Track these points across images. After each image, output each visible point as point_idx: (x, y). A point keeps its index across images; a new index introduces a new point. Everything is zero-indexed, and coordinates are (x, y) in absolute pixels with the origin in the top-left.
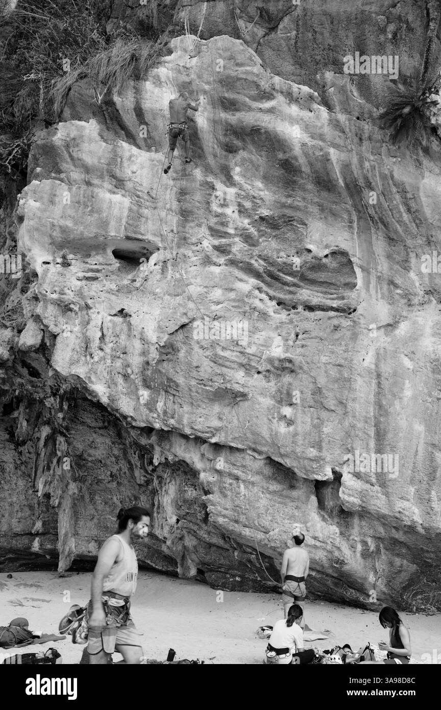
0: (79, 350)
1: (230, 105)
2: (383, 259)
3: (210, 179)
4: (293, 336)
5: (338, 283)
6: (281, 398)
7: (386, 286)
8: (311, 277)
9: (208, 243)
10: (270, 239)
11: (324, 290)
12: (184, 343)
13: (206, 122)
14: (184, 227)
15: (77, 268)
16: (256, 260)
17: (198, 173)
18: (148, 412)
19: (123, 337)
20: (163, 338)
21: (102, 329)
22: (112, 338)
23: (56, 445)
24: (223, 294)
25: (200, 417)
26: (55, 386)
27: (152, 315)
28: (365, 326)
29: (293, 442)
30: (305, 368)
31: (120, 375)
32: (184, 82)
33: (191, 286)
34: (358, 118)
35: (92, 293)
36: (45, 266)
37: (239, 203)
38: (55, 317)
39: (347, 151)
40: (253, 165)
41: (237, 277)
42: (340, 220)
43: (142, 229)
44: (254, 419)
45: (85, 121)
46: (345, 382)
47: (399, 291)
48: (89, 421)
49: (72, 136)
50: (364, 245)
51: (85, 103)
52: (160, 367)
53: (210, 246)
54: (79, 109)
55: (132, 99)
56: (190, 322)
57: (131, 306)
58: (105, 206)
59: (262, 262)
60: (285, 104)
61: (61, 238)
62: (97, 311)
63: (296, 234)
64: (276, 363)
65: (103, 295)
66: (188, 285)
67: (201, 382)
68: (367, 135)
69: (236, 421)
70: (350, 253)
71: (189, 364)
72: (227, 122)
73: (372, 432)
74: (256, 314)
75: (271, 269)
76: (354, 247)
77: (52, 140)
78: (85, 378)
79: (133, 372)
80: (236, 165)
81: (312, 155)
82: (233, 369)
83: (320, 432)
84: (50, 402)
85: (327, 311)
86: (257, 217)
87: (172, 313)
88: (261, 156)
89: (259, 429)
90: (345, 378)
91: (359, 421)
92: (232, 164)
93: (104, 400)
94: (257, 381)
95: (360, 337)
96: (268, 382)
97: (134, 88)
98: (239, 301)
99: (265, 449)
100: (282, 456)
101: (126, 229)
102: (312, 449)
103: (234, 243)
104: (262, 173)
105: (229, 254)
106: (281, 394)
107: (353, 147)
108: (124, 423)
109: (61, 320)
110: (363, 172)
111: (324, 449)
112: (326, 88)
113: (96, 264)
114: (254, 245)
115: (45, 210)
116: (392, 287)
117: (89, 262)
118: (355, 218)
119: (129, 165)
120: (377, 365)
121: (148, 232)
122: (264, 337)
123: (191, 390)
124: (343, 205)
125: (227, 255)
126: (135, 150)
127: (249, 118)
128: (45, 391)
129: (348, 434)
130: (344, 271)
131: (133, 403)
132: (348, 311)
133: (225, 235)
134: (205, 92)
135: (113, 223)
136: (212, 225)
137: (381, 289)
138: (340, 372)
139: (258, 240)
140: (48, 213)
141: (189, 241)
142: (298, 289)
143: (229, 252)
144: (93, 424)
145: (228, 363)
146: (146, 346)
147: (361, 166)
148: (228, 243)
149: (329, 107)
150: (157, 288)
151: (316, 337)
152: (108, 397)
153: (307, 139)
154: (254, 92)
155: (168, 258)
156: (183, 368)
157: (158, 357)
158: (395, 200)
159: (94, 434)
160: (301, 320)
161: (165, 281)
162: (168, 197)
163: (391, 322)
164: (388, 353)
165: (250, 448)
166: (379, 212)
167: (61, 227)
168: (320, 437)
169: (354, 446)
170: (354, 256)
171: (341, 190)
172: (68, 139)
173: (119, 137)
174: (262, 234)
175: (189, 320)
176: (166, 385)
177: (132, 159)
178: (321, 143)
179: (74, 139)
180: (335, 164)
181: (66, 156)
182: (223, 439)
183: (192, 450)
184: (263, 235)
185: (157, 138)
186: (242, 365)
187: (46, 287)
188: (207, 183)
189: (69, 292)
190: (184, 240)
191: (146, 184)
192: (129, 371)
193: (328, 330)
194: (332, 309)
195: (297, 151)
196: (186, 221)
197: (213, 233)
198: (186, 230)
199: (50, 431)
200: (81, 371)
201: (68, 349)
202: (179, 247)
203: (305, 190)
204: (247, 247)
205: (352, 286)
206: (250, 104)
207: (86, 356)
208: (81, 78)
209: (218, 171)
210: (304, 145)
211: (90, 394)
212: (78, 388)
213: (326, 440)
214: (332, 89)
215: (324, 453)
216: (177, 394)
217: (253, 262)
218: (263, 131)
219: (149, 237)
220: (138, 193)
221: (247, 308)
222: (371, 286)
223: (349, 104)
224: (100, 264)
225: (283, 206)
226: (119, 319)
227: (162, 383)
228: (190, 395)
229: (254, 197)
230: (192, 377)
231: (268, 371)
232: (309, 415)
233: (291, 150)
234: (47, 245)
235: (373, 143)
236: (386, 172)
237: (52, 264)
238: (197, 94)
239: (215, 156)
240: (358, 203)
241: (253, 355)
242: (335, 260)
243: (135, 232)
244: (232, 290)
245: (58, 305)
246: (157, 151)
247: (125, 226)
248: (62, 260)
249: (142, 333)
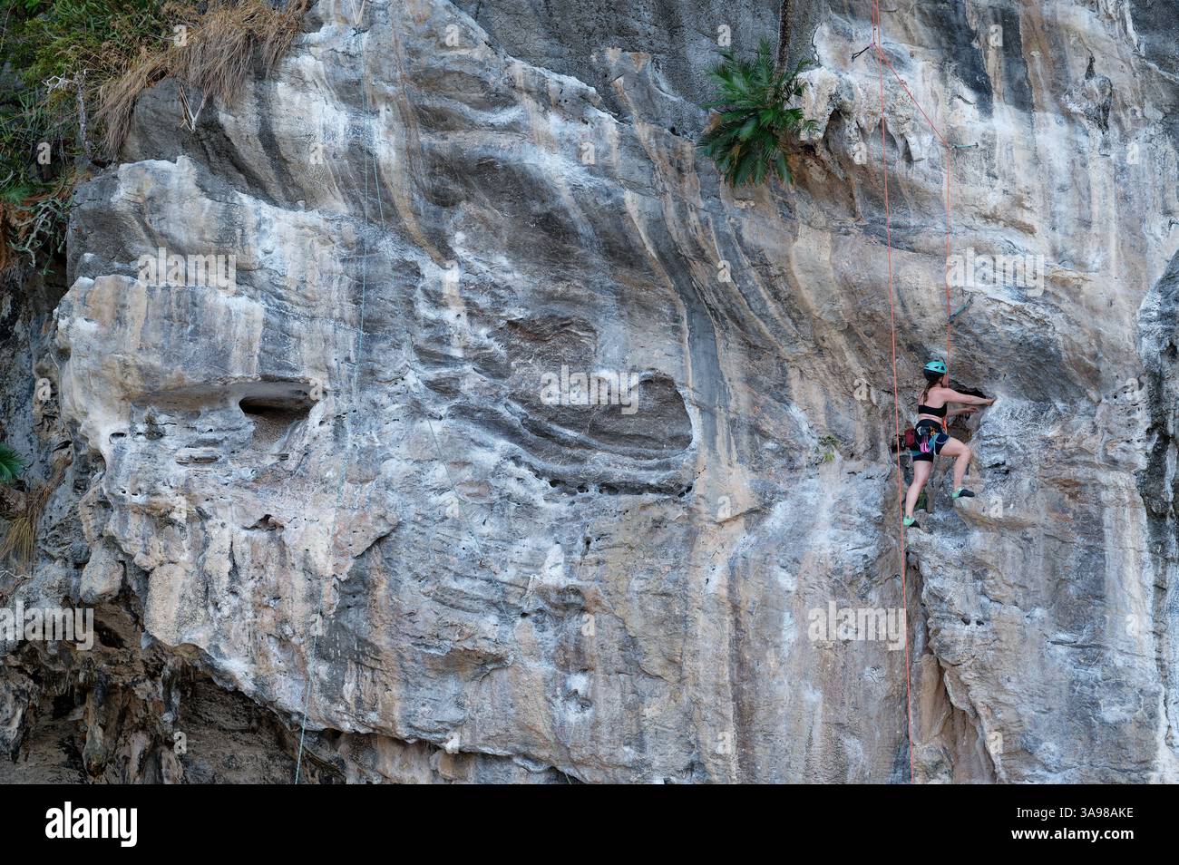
0: (192, 597)
1: (436, 121)
2: (739, 386)
3: (411, 256)
4: (580, 543)
5: (660, 436)
6: (566, 659)
7: (745, 437)
8: (609, 427)
9: (414, 379)
10: (530, 361)
11: (636, 450)
12: (386, 571)
13: (394, 154)
14: (369, 351)
15: (175, 441)
16: (506, 405)
17: (388, 247)
18: (327, 703)
19: (272, 568)
20: (344, 567)
21: (232, 555)
22: (252, 572)
23: (160, 768)
24: (450, 474)
25: (424, 705)
26: (152, 660)
27: (321, 525)
28: (710, 516)
29: (592, 738)
30: (605, 602)
31: (272, 639)
32: (348, 82)
33: (391, 461)
34: (673, 130)
35: (209, 490)
36: (115, 441)
37: (467, 299)
38: (143, 539)
39: (657, 195)
40: (488, 227)
41: (472, 440)
42: (656, 316)
43: (292, 358)
44: (521, 701)
45: (169, 159)
46: (677, 624)
47: (770, 445)
48: (221, 719)
49: (147, 193)
50: (703, 362)
51: (165, 126)
52: (343, 620)
53: (420, 383)
54: (154, 137)
55: (254, 118)
56: (393, 531)
57: (282, 510)
58: (219, 320)
59: (517, 407)
60: (535, 115)
61: (142, 387)
62: (220, 521)
63: (576, 348)
64: (553, 597)
65: (230, 493)
66: (384, 459)
67: (420, 642)
68: (690, 162)
69: (488, 708)
70: (677, 380)
71: (396, 609)
72: (432, 152)
73: (729, 711)
74: (513, 506)
75: (535, 417)
76: (683, 369)
77: (110, 203)
78: (209, 648)
79: (294, 633)
80: (456, 229)
81: (592, 204)
82: (477, 612)
83: (639, 717)
84: (144, 689)
85: (640, 494)
86: (502, 323)
87: (357, 517)
88: (501, 209)
89: (530, 719)
90: (676, 617)
91: (705, 691)
92: (448, 229)
93: (247, 686)
94: (524, 631)
95: (702, 538)
96: (543, 631)
97: (256, 95)
98: (479, 484)
99: (544, 754)
100: (575, 764)
101: (261, 362)
102: (627, 749)
103: (464, 376)
104: (505, 240)
105: (456, 397)
106: (566, 652)
107: (667, 186)
108: (287, 725)
109: (157, 543)
110: (687, 231)
111: (648, 747)
112: (609, 79)
113: (211, 430)
114: (500, 376)
115: (108, 338)
116: (757, 437)
117: (198, 427)
118: (683, 312)
119: (257, 239)
120: (731, 590)
121: (302, 363)
122: (530, 549)
123: (402, 657)
124: (660, 290)
125: (452, 398)
126: (267, 210)
127: (472, 143)
128: (133, 670)
129: (688, 718)
130: (670, 412)
131: (299, 688)
132: (677, 490)
133: (447, 360)
134: (388, 99)
135: (236, 353)
136: (420, 343)
137: (737, 443)
138: (667, 606)
139: (508, 366)
140: (113, 344)
141: (381, 376)
142: (588, 452)
143: (456, 393)
144: (230, 725)
145: (466, 603)
146: (315, 583)
147: (683, 221)
148: (452, 375)
149: (619, 112)
150: (328, 469)
151: (621, 545)
152: (254, 680)
153: (582, 178)
154: (478, 95)
155: (344, 409)
156: (386, 618)
157: (338, 601)
158: (750, 278)
159: (232, 743)
160: (593, 515)
161: (342, 455)
162: (334, 296)
163: (757, 505)
164: (751, 566)
165: (519, 754)
166: (725, 301)
167: (140, 368)
168: (639, 725)
169: (701, 738)
170: (684, 385)
171: (652, 264)
172: (140, 200)
173: (235, 185)
174: (514, 352)
175: (392, 528)
176: (357, 653)
177: (263, 227)
178: (607, 182)
179: (151, 199)
180: (635, 220)
181: (140, 229)
182: (467, 741)
183: (416, 764)
184: (517, 354)
185: (307, 186)
186: (492, 604)
187: (123, 484)
188: (405, 264)
189: (165, 490)
190: (370, 376)
191: (292, 272)
192: (288, 630)
193: (643, 529)
194: (650, 488)
195: (566, 198)
196: (373, 338)
197: (424, 358)
198: (374, 356)
199: (148, 743)
200: (200, 636)
201: (172, 597)
202: (362, 389)
203: (587, 266)
204: (488, 381)
205: (684, 441)
206: (472, 117)
207: (206, 607)
208: (155, 79)
209: (424, 241)
210: (576, 188)
211: (220, 678)
212: (196, 668)
213: (651, 730)
214: (621, 79)
215: (650, 755)
216: (379, 667)
217: (501, 408)
218: (500, 166)
219: (305, 373)
220: (280, 291)
221: (496, 497)
222: (718, 439)
223: (654, 106)
224: (219, 430)
225: (550, 298)
226: (261, 536)
227: (349, 649)
228: (401, 666)
229: (495, 286)
230: (404, 634)
231: (540, 611)
232: (618, 687)
233: (554, 197)
234: (116, 403)
235: (703, 177)
236: (729, 230)
237: (129, 437)
238: (374, 102)
239: (417, 214)
240: (686, 286)
241: (511, 585)
242: (652, 393)
243: (280, 367)
244: (465, 464)
245: (148, 515)
246: (308, 208)
247: (259, 356)
248: (146, 426)
249: (305, 560)
